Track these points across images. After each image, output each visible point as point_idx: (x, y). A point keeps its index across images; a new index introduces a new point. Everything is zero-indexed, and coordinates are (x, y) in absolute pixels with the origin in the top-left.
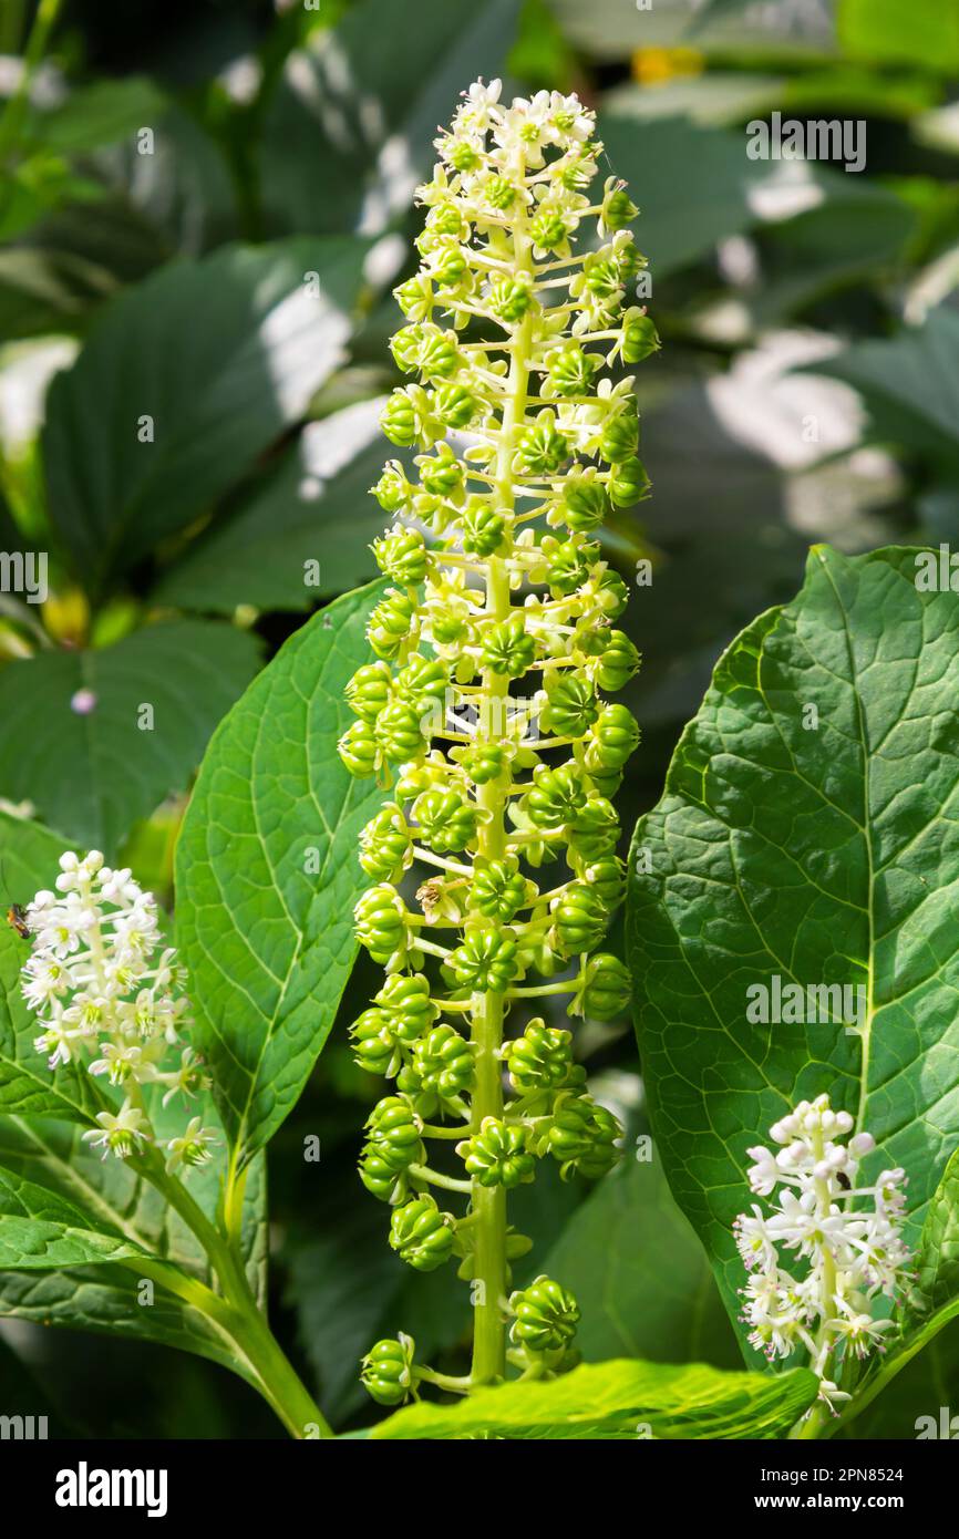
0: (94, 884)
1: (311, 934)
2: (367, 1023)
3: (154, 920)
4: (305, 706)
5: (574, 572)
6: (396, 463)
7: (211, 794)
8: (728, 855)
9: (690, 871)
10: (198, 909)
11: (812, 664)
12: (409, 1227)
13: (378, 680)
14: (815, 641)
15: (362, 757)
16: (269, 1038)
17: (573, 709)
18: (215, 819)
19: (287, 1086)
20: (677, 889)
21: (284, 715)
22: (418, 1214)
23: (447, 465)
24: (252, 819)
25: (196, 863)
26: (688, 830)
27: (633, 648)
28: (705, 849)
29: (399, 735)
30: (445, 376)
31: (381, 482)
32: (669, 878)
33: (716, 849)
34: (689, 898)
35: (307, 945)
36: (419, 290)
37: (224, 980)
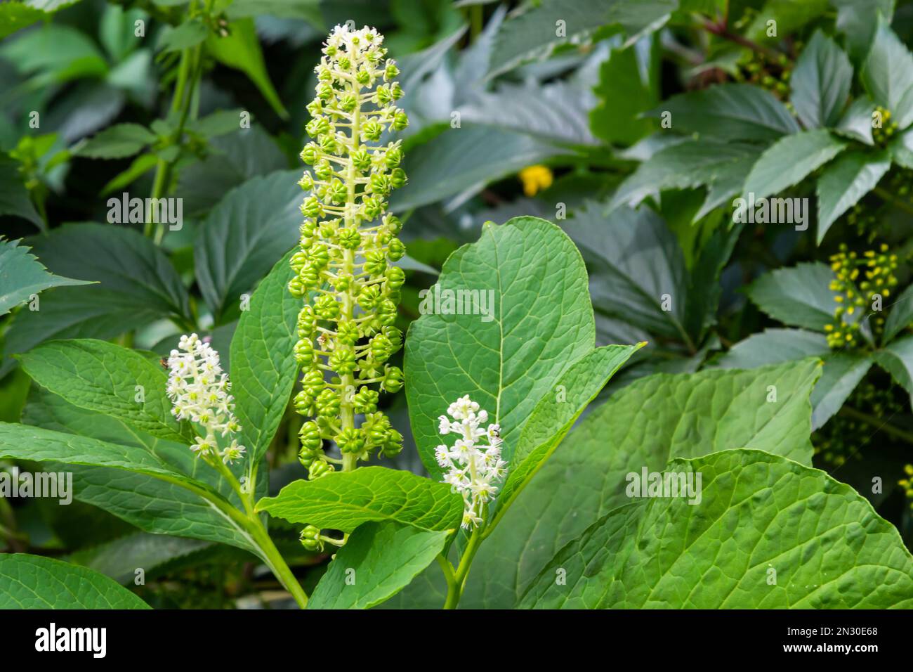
0: (194, 347)
1: (282, 372)
2: (302, 395)
3: (218, 360)
4: (282, 290)
5: (374, 208)
6: (308, 172)
7: (244, 327)
8: (445, 332)
9: (430, 339)
10: (239, 369)
11: (481, 263)
12: (315, 471)
13: (302, 256)
14: (483, 255)
15: (297, 288)
16: (266, 415)
17: (376, 262)
18: (247, 335)
19: (272, 430)
20: (424, 345)
21: (273, 294)
22: (319, 465)
23: (325, 168)
24: (260, 334)
25: (238, 352)
26: (430, 325)
27: (402, 244)
28: (436, 331)
29: (310, 275)
30: (325, 134)
31: (302, 180)
32: (422, 342)
33: (440, 331)
34: (429, 349)
35: (281, 377)
36: (316, 105)
37: (249, 396)
